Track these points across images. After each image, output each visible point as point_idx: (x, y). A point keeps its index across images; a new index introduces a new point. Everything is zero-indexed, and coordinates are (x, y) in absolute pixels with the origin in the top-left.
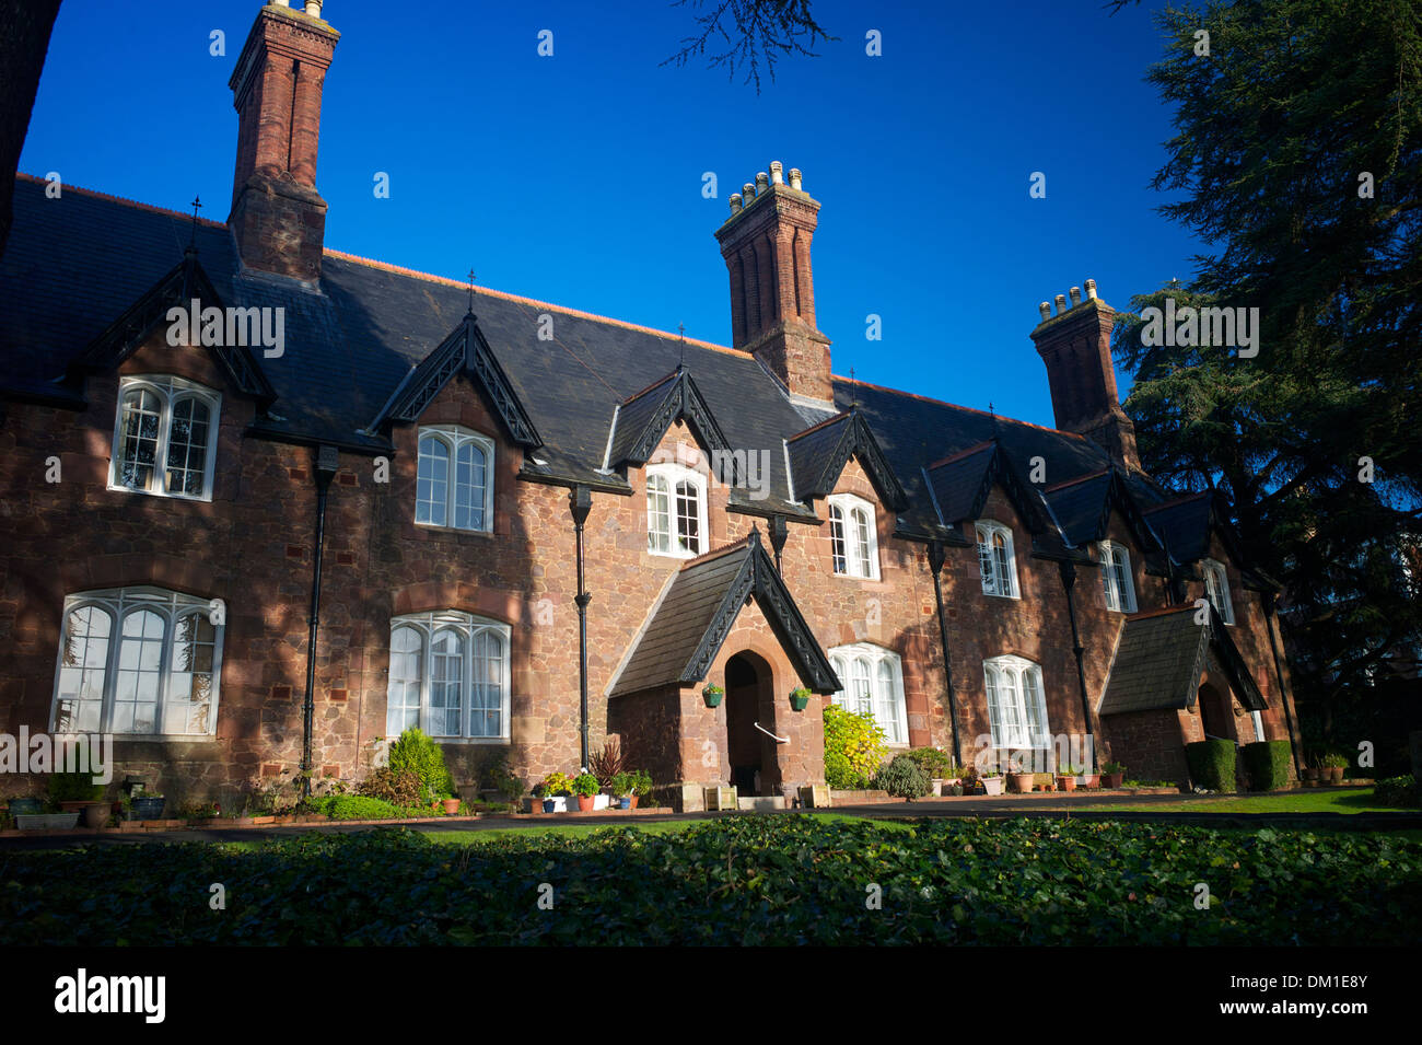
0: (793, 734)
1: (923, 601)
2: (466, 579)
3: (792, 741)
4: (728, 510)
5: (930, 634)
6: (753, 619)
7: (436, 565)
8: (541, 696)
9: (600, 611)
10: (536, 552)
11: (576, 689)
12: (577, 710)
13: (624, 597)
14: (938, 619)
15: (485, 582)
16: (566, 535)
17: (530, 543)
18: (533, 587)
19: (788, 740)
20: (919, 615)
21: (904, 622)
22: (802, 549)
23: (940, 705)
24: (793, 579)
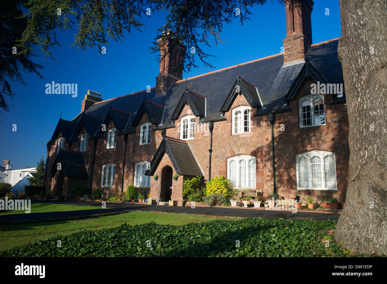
1: (266, 136)
5: (268, 148)
14: (272, 142)
17: (156, 144)
20: (263, 142)
21: (256, 145)
22: (220, 129)
23: (269, 174)
24: (216, 139)
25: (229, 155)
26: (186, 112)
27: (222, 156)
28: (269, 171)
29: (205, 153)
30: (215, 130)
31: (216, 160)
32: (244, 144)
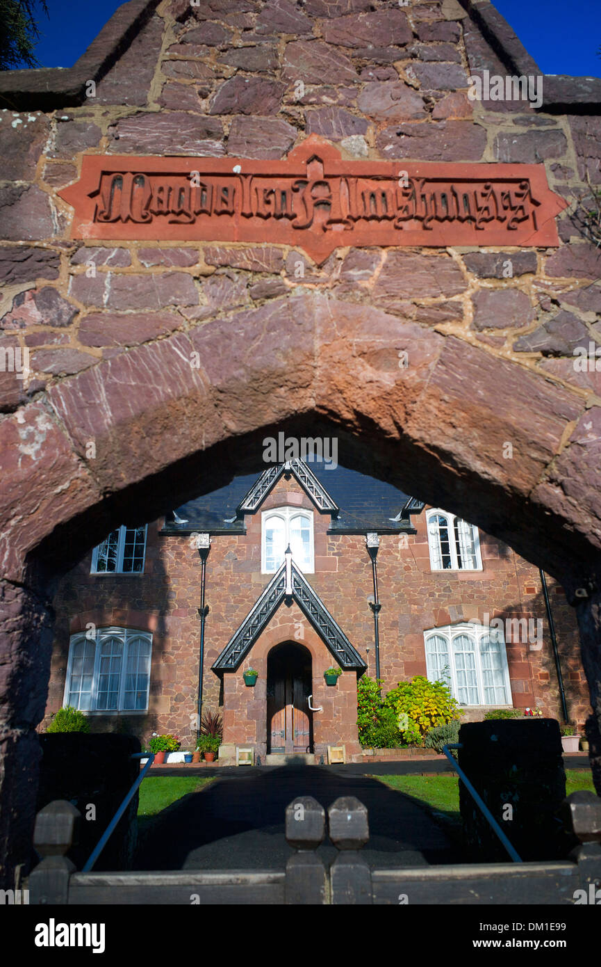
0: (327, 705)
1: (526, 583)
2: (121, 606)
3: (324, 709)
4: (328, 533)
5: (533, 610)
6: (294, 616)
7: (100, 599)
8: (169, 681)
9: (218, 618)
10: (172, 582)
11: (195, 674)
12: (196, 689)
13: (237, 607)
14: (543, 597)
15: (133, 607)
16: (195, 568)
17: (168, 577)
18: (167, 607)
19: (320, 708)
20: (521, 596)
21: (504, 602)
22: (397, 554)
23: (543, 671)
24: (388, 579)
25: (432, 622)
26: (285, 497)
27: (412, 624)
28: (543, 665)
29: (355, 612)
30: (381, 554)
31: (395, 633)
32: (472, 596)
